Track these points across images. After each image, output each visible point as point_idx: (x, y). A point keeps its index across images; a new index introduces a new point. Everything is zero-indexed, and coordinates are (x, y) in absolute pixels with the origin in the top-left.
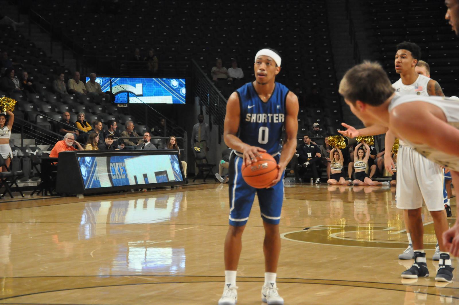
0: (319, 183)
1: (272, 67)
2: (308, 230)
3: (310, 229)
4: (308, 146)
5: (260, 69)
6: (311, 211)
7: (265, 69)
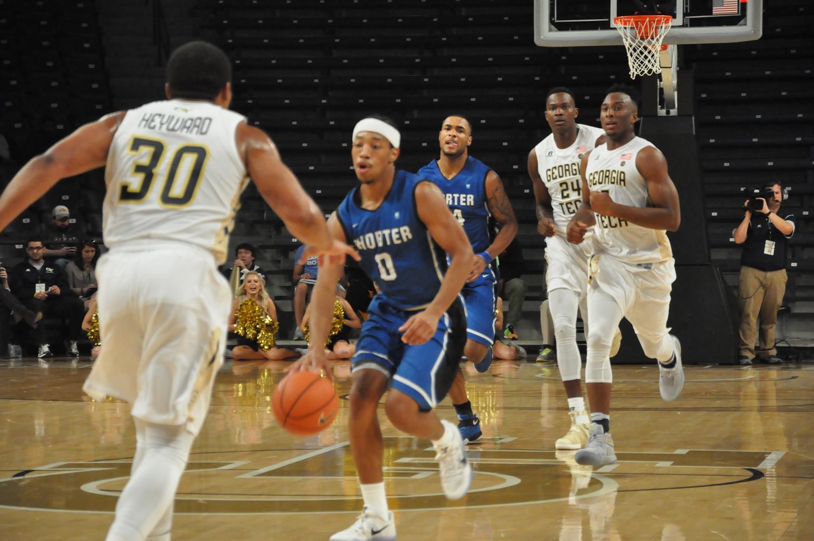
0: (47, 357)
1: (382, 152)
2: (27, 476)
3: (31, 473)
4: (38, 267)
5: (361, 157)
6: (43, 428)
7: (369, 155)
